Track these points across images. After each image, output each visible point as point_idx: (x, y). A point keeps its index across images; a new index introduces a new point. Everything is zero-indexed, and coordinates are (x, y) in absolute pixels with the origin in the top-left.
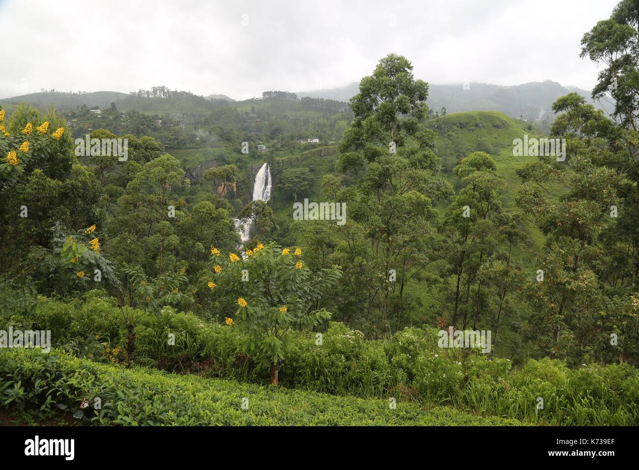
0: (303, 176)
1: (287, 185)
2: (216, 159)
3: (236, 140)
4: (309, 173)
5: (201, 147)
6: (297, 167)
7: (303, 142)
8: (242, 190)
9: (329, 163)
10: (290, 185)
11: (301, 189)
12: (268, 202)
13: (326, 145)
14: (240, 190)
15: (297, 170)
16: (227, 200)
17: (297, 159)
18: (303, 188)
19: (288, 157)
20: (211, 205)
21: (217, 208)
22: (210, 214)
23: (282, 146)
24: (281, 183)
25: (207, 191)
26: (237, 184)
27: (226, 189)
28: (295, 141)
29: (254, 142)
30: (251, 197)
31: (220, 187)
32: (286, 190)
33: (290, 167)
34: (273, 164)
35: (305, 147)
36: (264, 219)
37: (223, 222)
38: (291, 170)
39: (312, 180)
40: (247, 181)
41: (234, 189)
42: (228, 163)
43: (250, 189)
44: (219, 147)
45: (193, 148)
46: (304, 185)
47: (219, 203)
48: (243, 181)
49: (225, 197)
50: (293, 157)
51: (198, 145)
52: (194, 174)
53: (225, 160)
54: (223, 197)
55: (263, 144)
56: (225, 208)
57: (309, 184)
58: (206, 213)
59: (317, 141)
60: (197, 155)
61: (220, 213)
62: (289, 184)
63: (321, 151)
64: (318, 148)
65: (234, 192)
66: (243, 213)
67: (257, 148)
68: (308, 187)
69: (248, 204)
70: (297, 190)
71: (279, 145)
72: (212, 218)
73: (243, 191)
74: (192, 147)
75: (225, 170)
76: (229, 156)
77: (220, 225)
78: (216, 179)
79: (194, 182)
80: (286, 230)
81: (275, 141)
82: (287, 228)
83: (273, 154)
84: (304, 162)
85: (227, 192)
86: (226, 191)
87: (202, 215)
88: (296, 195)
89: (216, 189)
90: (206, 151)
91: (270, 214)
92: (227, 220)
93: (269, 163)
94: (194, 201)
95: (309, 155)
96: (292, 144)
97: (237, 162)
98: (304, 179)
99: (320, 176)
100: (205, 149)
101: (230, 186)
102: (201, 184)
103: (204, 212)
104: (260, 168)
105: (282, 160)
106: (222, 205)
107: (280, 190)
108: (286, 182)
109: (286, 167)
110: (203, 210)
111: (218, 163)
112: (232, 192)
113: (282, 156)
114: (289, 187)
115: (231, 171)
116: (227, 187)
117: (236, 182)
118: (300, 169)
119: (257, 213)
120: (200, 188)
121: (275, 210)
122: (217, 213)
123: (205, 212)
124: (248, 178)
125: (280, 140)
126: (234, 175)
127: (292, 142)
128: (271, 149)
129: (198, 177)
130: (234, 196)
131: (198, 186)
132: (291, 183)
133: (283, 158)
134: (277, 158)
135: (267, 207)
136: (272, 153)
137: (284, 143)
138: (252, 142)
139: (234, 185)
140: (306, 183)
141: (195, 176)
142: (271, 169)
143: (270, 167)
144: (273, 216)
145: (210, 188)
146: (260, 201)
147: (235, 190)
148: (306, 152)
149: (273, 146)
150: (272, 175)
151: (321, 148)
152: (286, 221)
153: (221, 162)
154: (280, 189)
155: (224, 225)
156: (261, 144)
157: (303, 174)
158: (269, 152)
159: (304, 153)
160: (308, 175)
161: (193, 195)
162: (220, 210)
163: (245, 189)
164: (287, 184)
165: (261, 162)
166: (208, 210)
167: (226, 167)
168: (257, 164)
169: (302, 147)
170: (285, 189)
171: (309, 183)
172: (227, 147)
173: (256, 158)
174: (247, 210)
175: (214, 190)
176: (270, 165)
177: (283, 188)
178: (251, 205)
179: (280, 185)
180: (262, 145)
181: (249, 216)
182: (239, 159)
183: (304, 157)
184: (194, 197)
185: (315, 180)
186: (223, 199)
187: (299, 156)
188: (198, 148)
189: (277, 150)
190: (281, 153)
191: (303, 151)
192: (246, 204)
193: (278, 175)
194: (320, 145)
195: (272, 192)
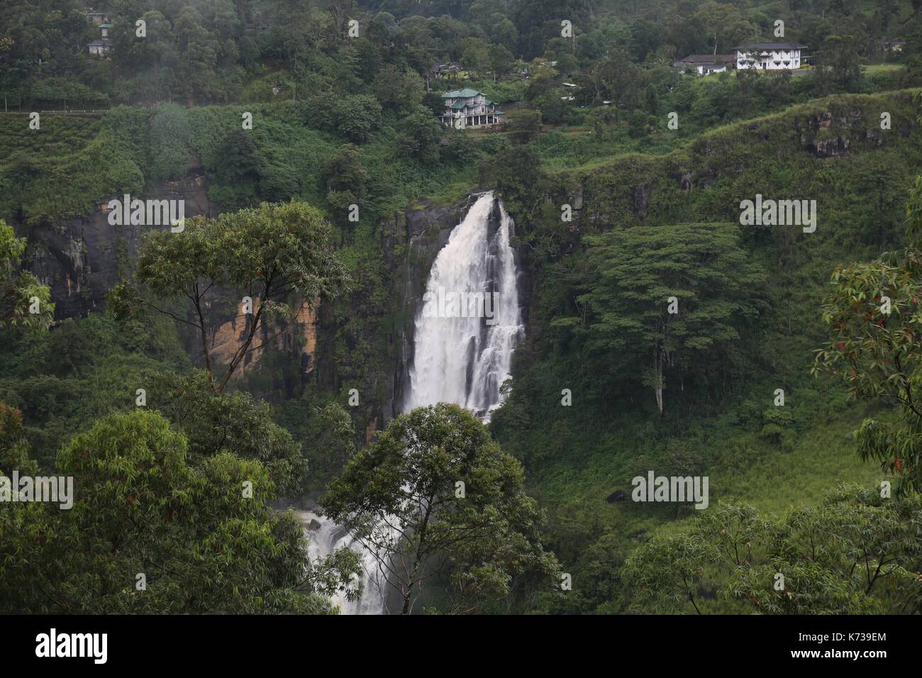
0: (703, 272)
1: (610, 320)
2: (199, 171)
3: (319, 59)
4: (741, 254)
5: (117, 101)
6: (669, 215)
7: (705, 73)
8: (351, 343)
9: (862, 191)
10: (625, 322)
11: (690, 343)
12: (497, 415)
13: (846, 84)
14: (341, 350)
15: (667, 232)
16: (265, 406)
17: (672, 172)
18: (700, 342)
19: (611, 161)
20: (168, 433)
21: (204, 447)
22: (161, 486)
23: (585, 97)
24: (575, 309)
25: (151, 350)
26: (321, 313)
27: (257, 342)
28: (661, 63)
29: (421, 72)
30: (401, 386)
31: (226, 328)
32: (602, 351)
33: (628, 217)
34: (527, 201)
35: (716, 102)
36: (475, 515)
37: (236, 532)
38: (630, 236)
39: (757, 293)
40: (377, 296)
41: (305, 342)
42: (276, 194)
43: (393, 339)
44: (221, 101)
45: (71, 103)
46: (707, 324)
47: (216, 420)
48: (358, 296)
49: (252, 385)
50: (649, 157)
51: (99, 85)
52: (75, 252)
53: (254, 176)
54: (242, 388)
55: (474, 83)
56: (248, 452)
57: (737, 319)
58: (137, 482)
59: (789, 61)
60: (91, 145)
61: (217, 481)
62: (623, 314)
63: (814, 120)
64: (796, 107)
65: (305, 358)
66: (351, 480)
67: (437, 106)
68: (731, 333)
69: (381, 426)
70: (668, 348)
71: (566, 92)
72: (168, 511)
73: (356, 355)
74: (64, 96)
75: (257, 235)
76: (280, 150)
77: (216, 548)
78: (203, 282)
79: (78, 297)
80: (603, 586)
81: (545, 66)
82: (605, 575)
83: (531, 145)
84: (708, 189)
85: (264, 359)
86: (257, 354)
87: (113, 495)
88: (661, 378)
89: (204, 342)
90: (147, 120)
91: (508, 485)
92: (261, 519)
93: (504, 193)
94: (72, 405)
95: (745, 149)
96: (643, 84)
97: (323, 187)
98: (711, 291)
99: (804, 272)
100: (142, 110)
101: (281, 322)
102: (122, 314)
103: (122, 476)
104: (457, 220)
105: (584, 179)
106: (237, 432)
107: (565, 348)
108: (604, 303)
109: (605, 219)
110: (120, 463)
111: (213, 190)
112: (294, 354)
113: (582, 152)
114: (620, 331)
115: (290, 239)
116: (265, 329)
117: (317, 302)
118: (684, 227)
119: (435, 483)
120: (106, 335)
121: (536, 466)
122: (204, 481)
123: (133, 473)
124: (386, 280)
125: (571, 58)
126: (310, 261)
127: (644, 72)
128: (522, 111)
129: (95, 270)
130: (306, 379)
131: (101, 324)
132: (634, 308)
133: (590, 167)
134: (553, 167)
135: (493, 446)
136: (525, 138)
137: (594, 75)
138: (412, 73)
139: (307, 317)
140: (723, 309)
141: (79, 263)
142: (517, 232)
143: (511, 214)
144: (528, 503)
145: (167, 332)
146: (452, 411)
147: (310, 346)
148: (721, 129)
149: (530, 94)
150: (523, 262)
151: (813, 105)
152: (597, 531)
153: (232, 184)
154: (568, 342)
155: (239, 551)
156: (461, 85)
157: (705, 257)
158: (504, 127)
159: (709, 133)
160: (733, 265)
161: (64, 371)
162: (225, 459)
163: (364, 344)
164: (606, 317)
165: (462, 186)
166: (146, 464)
167: (263, 215)
168: (435, 197)
169: (702, 101)
170: (600, 343)
171: (735, 313)
172: (268, 97)
173: (429, 166)
174: (370, 463)
175: (188, 348)
176: (515, 207)
177: (584, 338)
178: (399, 433)
179: (567, 321)
180: (468, 92)
181: (385, 500)
182: (337, 168)
183: (711, 156)
184: (71, 383)
185: (775, 292)
186: (239, 399)
187: (681, 154)
188: (102, 104)
189: (557, 116)
190: (572, 134)
191: (705, 120)
192: (372, 431)
193: (557, 265)
194: (807, 89)
195: (519, 364)
